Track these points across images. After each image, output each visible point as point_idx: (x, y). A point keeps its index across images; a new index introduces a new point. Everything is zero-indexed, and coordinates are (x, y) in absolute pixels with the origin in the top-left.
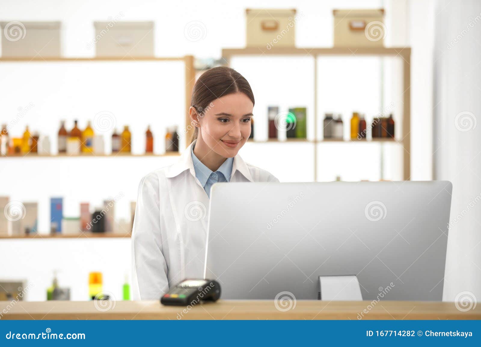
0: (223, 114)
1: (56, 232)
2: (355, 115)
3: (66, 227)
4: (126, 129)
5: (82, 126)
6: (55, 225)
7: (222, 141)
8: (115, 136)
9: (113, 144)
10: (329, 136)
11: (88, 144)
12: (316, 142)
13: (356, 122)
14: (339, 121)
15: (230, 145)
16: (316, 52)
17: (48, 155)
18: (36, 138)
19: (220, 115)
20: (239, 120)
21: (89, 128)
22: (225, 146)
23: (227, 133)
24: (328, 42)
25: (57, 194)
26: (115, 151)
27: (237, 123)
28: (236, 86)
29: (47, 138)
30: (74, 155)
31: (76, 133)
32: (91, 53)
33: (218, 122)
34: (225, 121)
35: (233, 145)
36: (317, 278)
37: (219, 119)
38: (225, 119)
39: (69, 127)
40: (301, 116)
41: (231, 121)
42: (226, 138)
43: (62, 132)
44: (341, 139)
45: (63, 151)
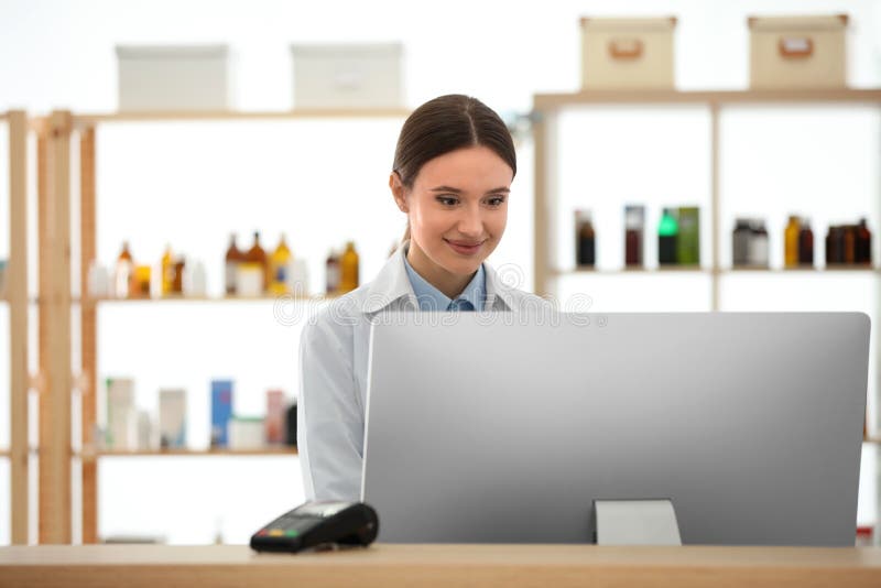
0: (446, 188)
1: (218, 444)
2: (793, 220)
3: (237, 434)
4: (351, 249)
5: (269, 244)
6: (218, 432)
7: (446, 240)
8: (331, 261)
9: (328, 277)
10: (742, 260)
11: (280, 277)
12: (716, 272)
13: (794, 234)
14: (760, 232)
15: (463, 249)
16: (716, 101)
17: (202, 296)
18: (179, 267)
19: (439, 189)
20: (477, 201)
21: (283, 247)
22: (452, 251)
23: (455, 226)
24: (738, 79)
25: (222, 374)
26: (331, 290)
27: (475, 206)
28: (474, 134)
29: (200, 267)
30: (250, 298)
31: (256, 256)
32: (285, 102)
33: (437, 203)
34: (451, 202)
35: (468, 250)
36: (591, 503)
37: (440, 199)
38: (449, 198)
39: (245, 244)
40: (687, 224)
41: (462, 203)
42: (454, 236)
43: (234, 256)
44: (764, 267)
45: (232, 291)
